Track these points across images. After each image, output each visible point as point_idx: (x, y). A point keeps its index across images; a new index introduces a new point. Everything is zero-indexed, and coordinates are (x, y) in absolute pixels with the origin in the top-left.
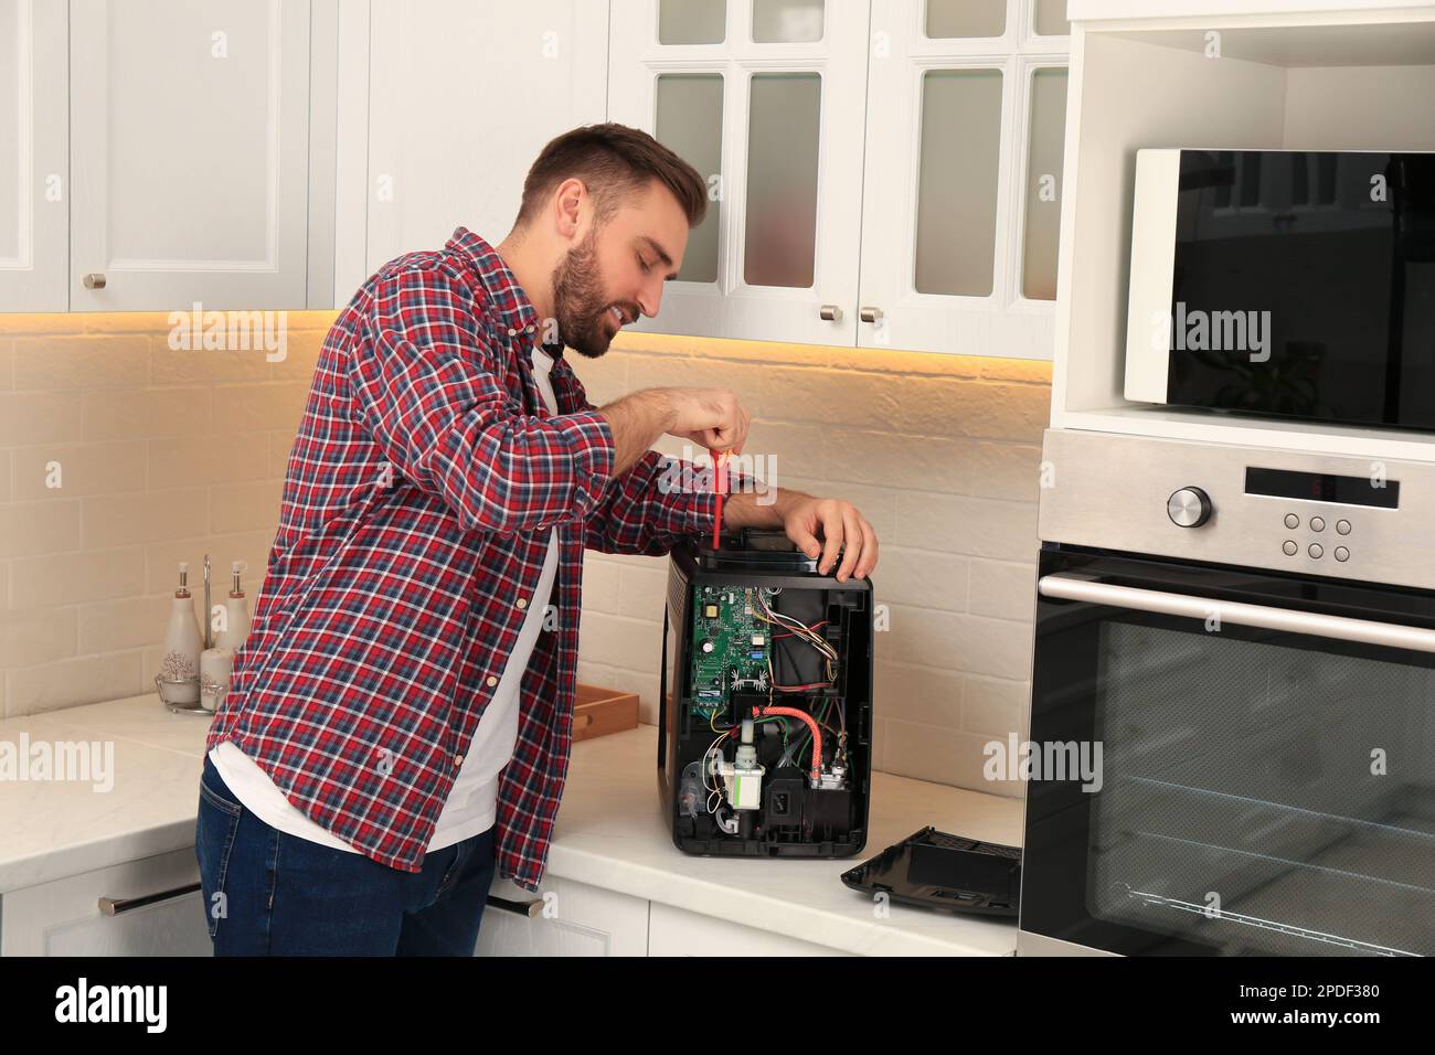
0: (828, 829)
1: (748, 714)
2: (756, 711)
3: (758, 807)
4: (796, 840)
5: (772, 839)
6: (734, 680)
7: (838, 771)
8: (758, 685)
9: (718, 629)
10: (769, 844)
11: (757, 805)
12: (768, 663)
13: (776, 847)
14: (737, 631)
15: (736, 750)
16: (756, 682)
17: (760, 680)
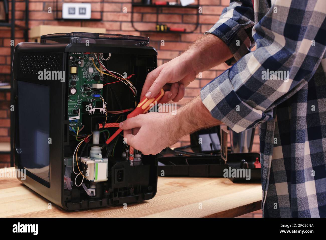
1: (97, 128)
2: (101, 126)
3: (107, 180)
4: (126, 195)
8: (103, 111)
9: (75, 82)
10: (114, 199)
11: (106, 178)
12: (101, 99)
13: (118, 200)
14: (85, 82)
15: (90, 149)
16: (101, 109)
17: (103, 108)
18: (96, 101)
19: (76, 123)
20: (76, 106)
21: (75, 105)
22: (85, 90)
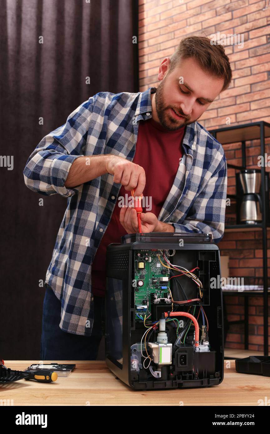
0: (205, 372)
1: (163, 316)
2: (166, 314)
3: (171, 363)
4: (190, 378)
5: (179, 378)
6: (155, 299)
7: (207, 343)
8: (167, 301)
9: (144, 276)
10: (178, 381)
11: (171, 362)
12: (169, 291)
13: (182, 382)
14: (153, 275)
15: (157, 335)
16: (166, 299)
17: (168, 298)
18: (164, 293)
19: (145, 312)
20: (146, 297)
21: (144, 296)
22: (153, 283)
